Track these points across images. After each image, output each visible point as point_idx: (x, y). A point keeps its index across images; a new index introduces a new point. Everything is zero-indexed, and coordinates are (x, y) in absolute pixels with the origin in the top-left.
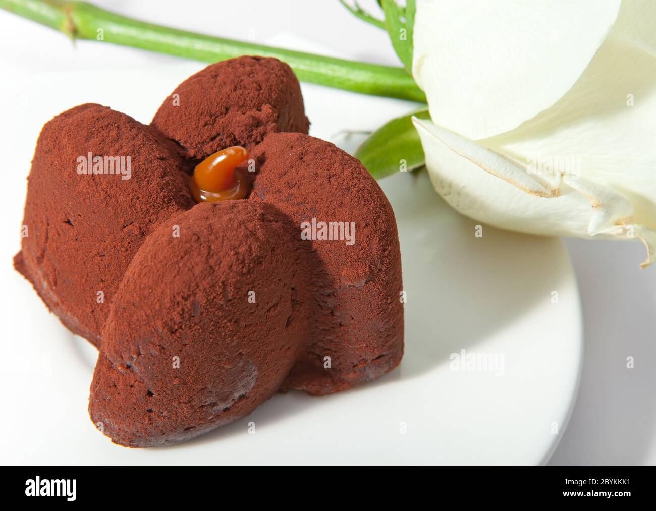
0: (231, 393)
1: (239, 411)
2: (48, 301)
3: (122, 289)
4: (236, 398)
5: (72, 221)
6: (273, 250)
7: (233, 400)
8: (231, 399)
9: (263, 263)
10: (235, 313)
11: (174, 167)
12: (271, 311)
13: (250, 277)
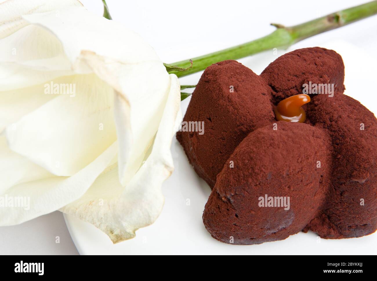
0: (278, 225)
1: (280, 236)
2: (190, 158)
3: (232, 158)
4: (280, 228)
5: (211, 119)
6: (316, 153)
7: (278, 229)
8: (277, 228)
9: (309, 159)
10: (289, 182)
11: (269, 100)
12: (308, 186)
13: (301, 165)
